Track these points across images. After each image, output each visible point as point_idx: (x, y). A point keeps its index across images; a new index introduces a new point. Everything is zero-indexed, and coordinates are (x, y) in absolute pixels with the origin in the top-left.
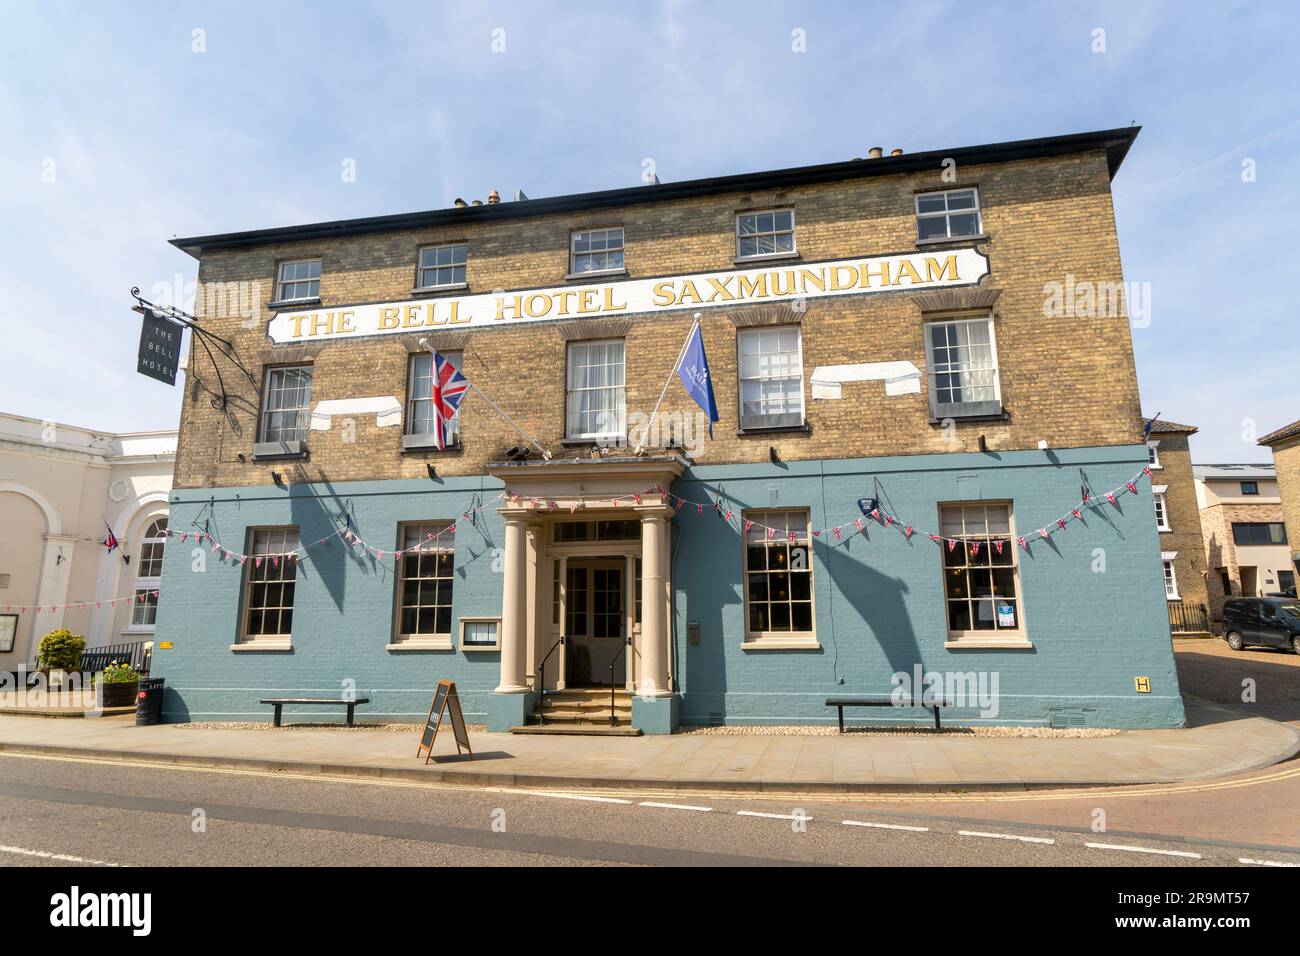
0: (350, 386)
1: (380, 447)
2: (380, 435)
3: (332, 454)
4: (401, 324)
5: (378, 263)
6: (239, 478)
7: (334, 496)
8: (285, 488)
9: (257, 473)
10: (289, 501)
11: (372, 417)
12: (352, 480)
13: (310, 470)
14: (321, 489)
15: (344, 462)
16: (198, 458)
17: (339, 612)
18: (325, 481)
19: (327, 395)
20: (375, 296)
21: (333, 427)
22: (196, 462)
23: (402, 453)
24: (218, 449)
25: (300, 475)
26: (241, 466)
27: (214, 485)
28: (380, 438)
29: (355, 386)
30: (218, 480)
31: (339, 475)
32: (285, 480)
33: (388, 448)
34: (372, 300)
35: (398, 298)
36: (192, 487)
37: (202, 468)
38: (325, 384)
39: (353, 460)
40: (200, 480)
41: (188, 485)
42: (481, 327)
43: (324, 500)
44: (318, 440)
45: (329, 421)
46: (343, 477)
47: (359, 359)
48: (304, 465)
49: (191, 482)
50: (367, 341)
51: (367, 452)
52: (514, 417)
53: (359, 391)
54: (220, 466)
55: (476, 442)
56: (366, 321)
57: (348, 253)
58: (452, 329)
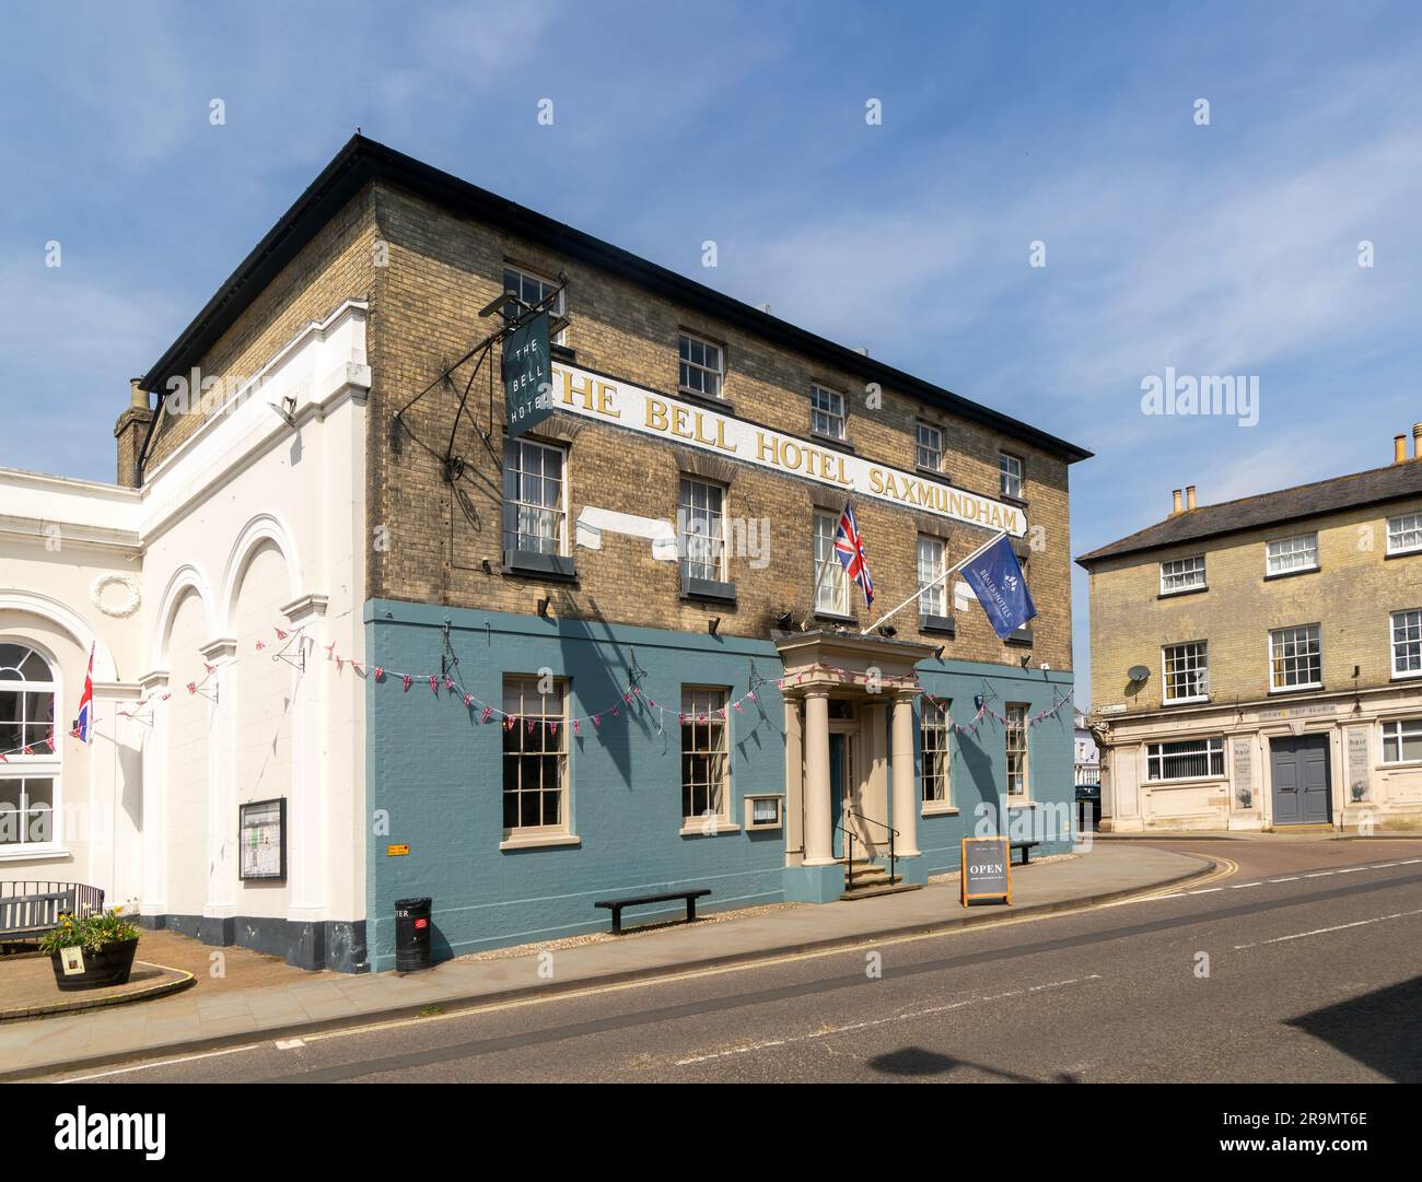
0: (620, 494)
1: (659, 587)
2: (657, 570)
3: (606, 585)
4: (670, 429)
5: (637, 330)
6: (485, 597)
7: (613, 642)
8: (551, 621)
9: (509, 594)
10: (558, 641)
11: (646, 545)
12: (630, 624)
13: (580, 599)
14: (596, 629)
15: (620, 597)
16: (414, 552)
17: (626, 787)
18: (598, 617)
19: (593, 500)
20: (639, 375)
21: (604, 548)
22: (412, 559)
23: (682, 599)
24: (447, 545)
25: (569, 607)
26: (486, 579)
27: (446, 602)
28: (656, 576)
29: (626, 496)
30: (453, 595)
31: (616, 615)
32: (550, 611)
33: (667, 590)
34: (635, 380)
35: (662, 389)
36: (407, 600)
37: (422, 571)
38: (588, 482)
39: (630, 598)
40: (423, 590)
41: (400, 595)
42: (745, 462)
43: (601, 645)
44: (587, 562)
45: (599, 537)
46: (620, 619)
47: (628, 460)
48: (573, 593)
49: (407, 592)
50: (633, 437)
51: (645, 590)
52: (777, 578)
53: (630, 505)
54: (453, 573)
55: (747, 599)
56: (631, 408)
57: (601, 299)
58: (720, 455)
